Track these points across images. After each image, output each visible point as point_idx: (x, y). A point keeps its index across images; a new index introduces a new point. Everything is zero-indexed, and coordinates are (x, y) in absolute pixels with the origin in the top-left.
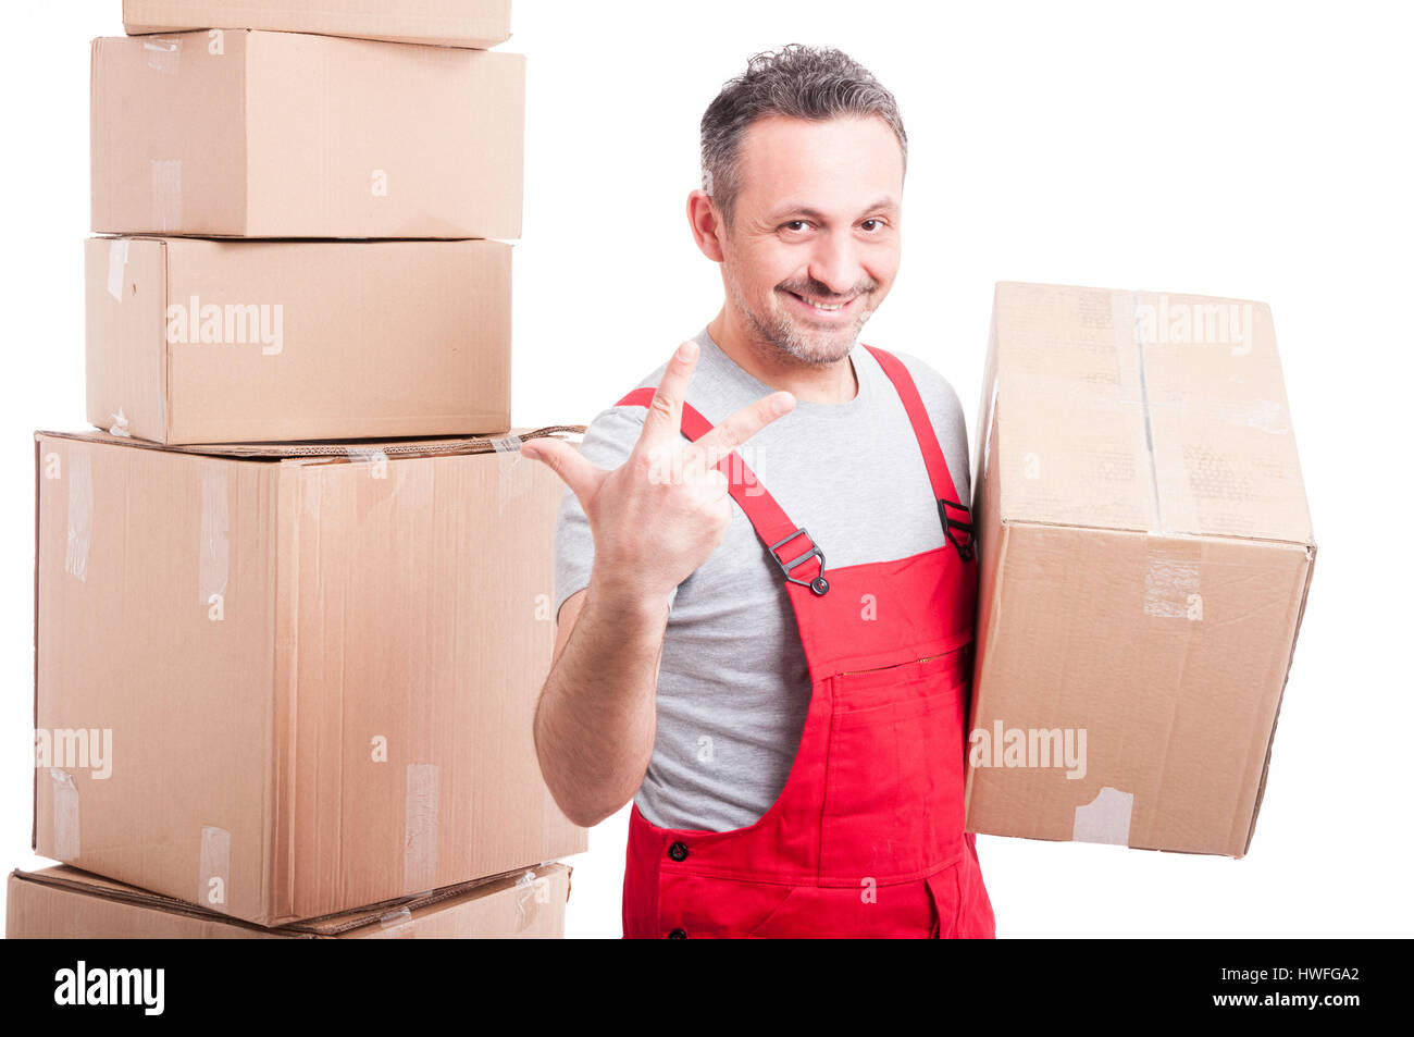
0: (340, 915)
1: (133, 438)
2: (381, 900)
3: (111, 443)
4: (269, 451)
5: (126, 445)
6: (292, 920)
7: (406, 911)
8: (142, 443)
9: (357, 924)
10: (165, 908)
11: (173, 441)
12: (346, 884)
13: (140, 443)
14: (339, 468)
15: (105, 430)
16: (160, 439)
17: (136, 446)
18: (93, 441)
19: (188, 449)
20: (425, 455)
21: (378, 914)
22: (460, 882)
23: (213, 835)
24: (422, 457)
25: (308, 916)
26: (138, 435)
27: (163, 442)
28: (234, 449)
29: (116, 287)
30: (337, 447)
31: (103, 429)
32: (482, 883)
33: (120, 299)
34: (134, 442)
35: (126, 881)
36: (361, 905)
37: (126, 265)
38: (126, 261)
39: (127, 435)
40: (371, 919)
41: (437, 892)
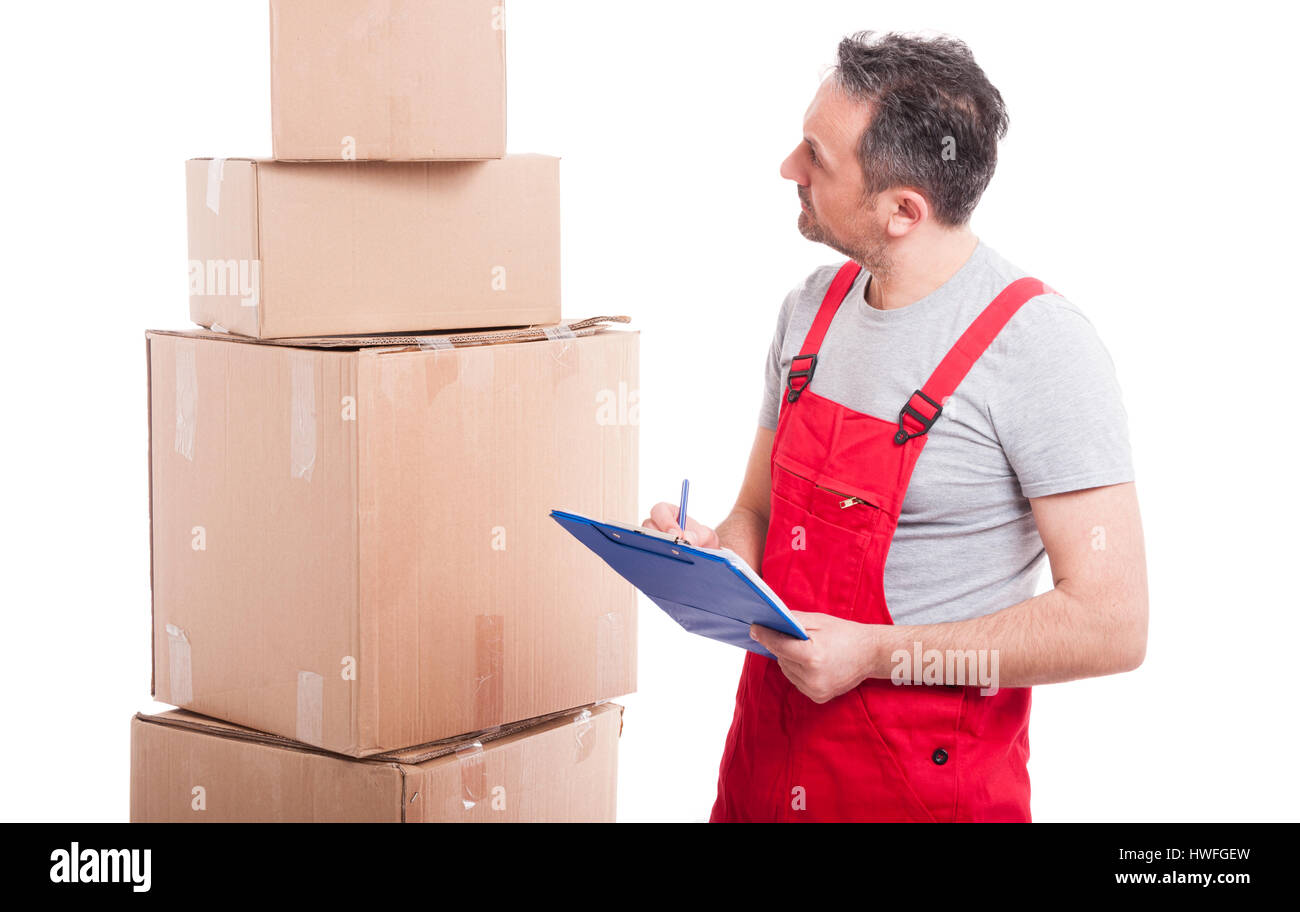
0: (420, 747)
1: (231, 333)
2: (455, 734)
3: (212, 339)
4: (349, 342)
5: (225, 340)
6: (380, 751)
7: (478, 744)
8: (239, 338)
9: (435, 754)
10: (267, 743)
11: (265, 336)
12: (424, 719)
13: (237, 337)
14: (410, 355)
15: (207, 327)
16: (254, 334)
17: (233, 341)
18: (196, 337)
19: (279, 342)
20: (486, 343)
21: (453, 747)
22: (524, 718)
23: (307, 679)
24: (483, 345)
25: (392, 749)
26: (235, 331)
27: (257, 336)
28: (319, 342)
29: (213, 202)
30: (407, 338)
31: (205, 327)
32: (543, 719)
33: (217, 213)
34: (232, 337)
35: (232, 721)
36: (438, 738)
37: (222, 182)
38: (222, 179)
39: (226, 332)
40: (447, 751)
41: (505, 727)
